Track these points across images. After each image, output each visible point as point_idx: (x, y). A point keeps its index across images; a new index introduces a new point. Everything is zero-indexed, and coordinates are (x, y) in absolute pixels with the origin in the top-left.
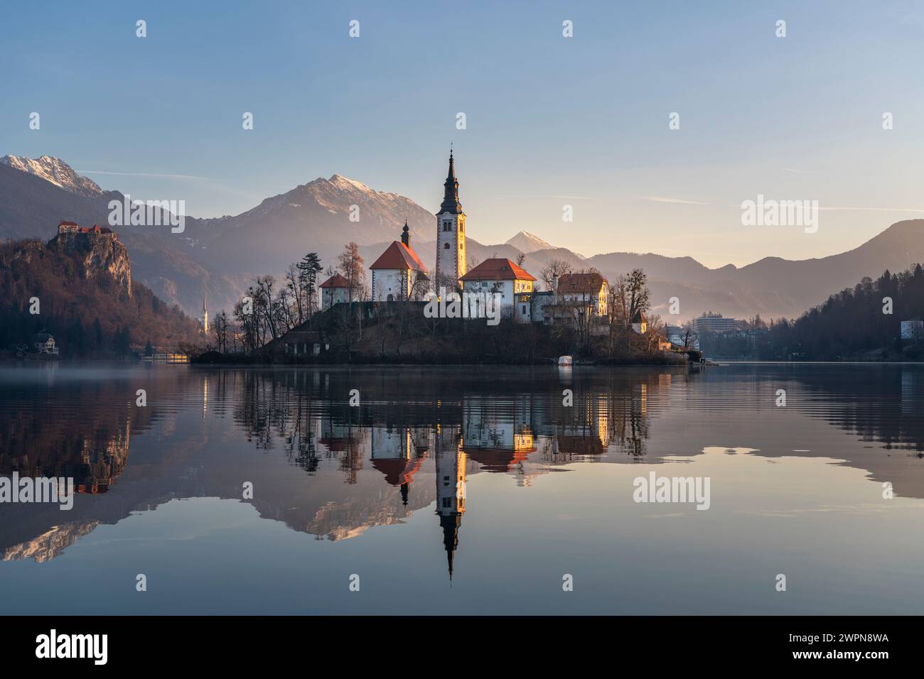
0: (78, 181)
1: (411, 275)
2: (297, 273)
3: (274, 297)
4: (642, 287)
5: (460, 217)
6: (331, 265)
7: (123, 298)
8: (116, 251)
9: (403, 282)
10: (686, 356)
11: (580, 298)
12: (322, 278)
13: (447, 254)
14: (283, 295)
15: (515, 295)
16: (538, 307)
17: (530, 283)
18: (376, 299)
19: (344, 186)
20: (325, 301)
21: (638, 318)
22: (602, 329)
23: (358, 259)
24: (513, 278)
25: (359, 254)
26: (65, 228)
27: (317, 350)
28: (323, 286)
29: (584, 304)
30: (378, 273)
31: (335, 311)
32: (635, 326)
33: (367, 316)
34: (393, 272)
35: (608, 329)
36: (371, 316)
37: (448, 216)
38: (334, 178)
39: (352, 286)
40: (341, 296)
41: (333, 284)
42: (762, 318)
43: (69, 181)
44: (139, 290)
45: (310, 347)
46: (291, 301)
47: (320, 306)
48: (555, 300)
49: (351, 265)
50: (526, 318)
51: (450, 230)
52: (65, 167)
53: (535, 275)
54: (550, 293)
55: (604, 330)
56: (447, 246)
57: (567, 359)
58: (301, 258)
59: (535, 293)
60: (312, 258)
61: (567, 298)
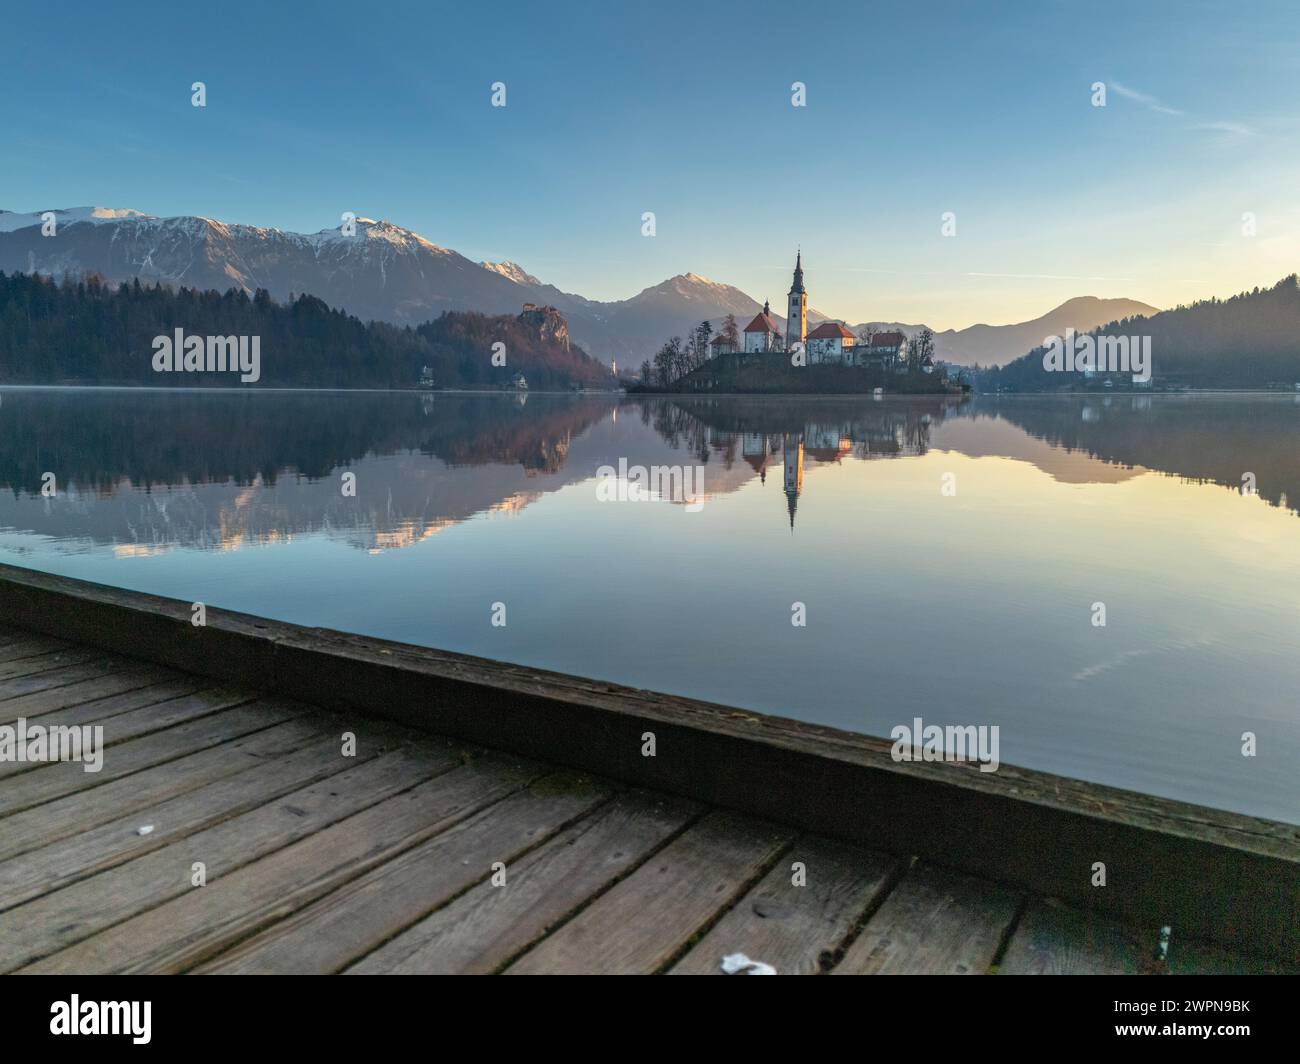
0: (527, 278)
1: (771, 336)
2: (696, 335)
3: (681, 350)
4: (930, 341)
5: (804, 296)
6: (717, 329)
7: (565, 352)
8: (560, 322)
9: (766, 339)
10: (961, 388)
11: (889, 350)
12: (712, 337)
13: (795, 321)
14: (687, 349)
15: (842, 348)
16: (859, 355)
17: (852, 340)
18: (748, 351)
19: (695, 280)
20: (713, 353)
21: (928, 363)
22: (902, 370)
23: (735, 325)
24: (842, 336)
25: (735, 321)
26: (529, 308)
27: (710, 385)
28: (712, 343)
29: (891, 354)
30: (749, 334)
31: (721, 359)
32: (925, 368)
33: (741, 362)
34: (760, 334)
35: (906, 370)
36: (744, 362)
37: (796, 295)
38: (689, 275)
39: (732, 343)
40: (725, 350)
41: (719, 342)
42: (980, 365)
43: (521, 278)
44: (574, 348)
45: (706, 382)
46: (691, 352)
47: (710, 356)
48: (869, 351)
49: (731, 328)
50: (850, 363)
51: (797, 304)
52: (519, 269)
53: (854, 334)
54: (866, 346)
55: (905, 370)
56: (795, 316)
57: (879, 390)
58: (700, 325)
59: (857, 346)
60: (706, 324)
61: (879, 349)
